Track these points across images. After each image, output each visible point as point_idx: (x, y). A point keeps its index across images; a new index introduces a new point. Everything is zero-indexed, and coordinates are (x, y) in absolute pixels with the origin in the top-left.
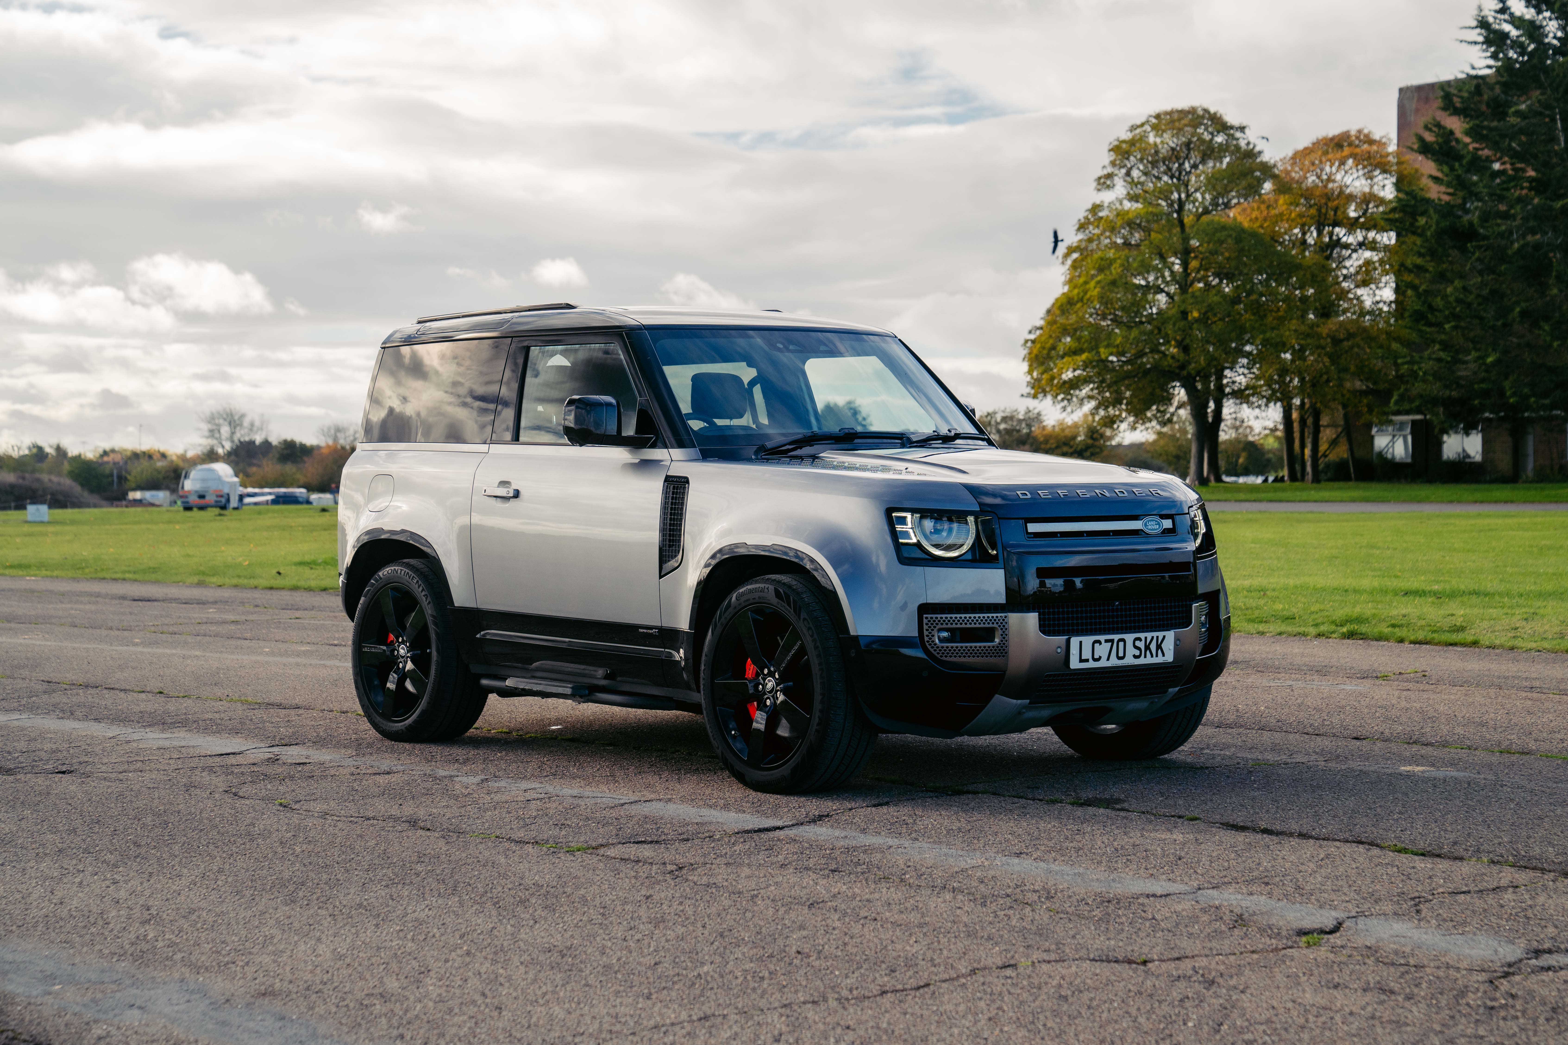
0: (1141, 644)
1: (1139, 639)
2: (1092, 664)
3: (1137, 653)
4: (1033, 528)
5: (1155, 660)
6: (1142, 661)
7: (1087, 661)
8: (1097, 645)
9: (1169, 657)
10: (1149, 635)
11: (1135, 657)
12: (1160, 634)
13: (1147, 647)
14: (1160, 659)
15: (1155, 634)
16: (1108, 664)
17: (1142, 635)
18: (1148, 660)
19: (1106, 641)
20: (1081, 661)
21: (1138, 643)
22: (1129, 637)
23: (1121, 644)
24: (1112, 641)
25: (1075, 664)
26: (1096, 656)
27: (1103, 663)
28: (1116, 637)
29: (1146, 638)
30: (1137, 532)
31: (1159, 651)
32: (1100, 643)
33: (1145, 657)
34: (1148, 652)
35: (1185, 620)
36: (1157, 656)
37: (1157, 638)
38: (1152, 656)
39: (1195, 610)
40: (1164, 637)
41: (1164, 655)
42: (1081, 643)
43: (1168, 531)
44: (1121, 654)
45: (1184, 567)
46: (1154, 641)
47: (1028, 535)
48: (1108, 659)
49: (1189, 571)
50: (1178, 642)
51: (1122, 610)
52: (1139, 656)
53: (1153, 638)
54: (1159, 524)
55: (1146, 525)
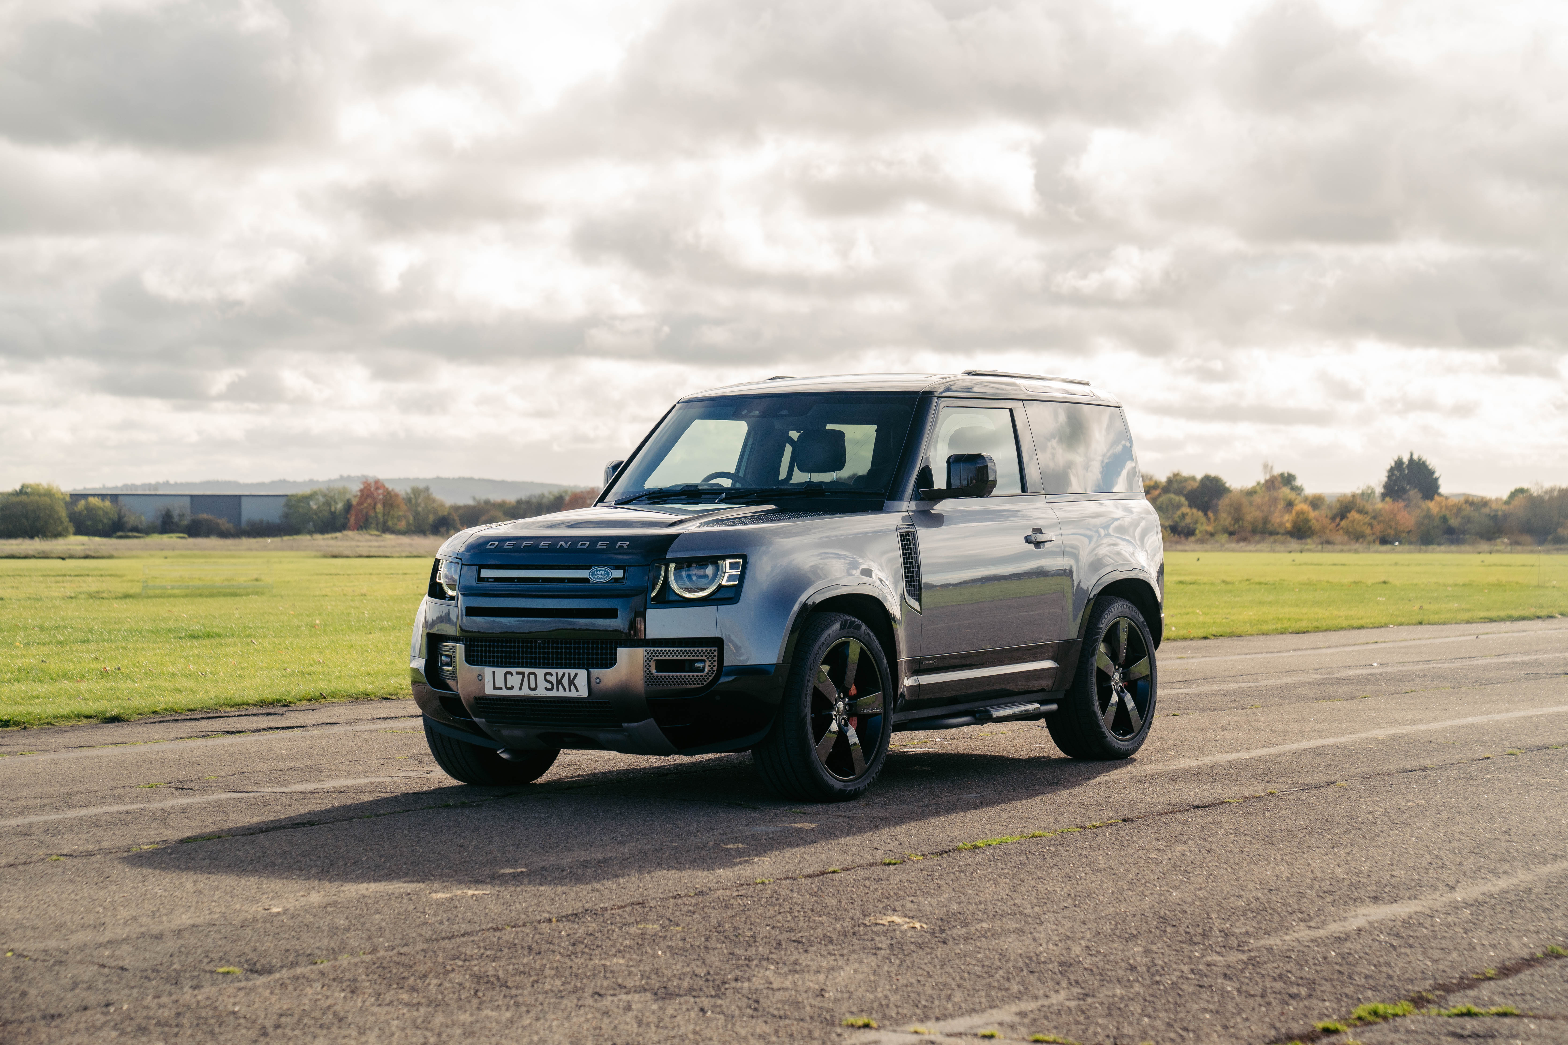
0: (553, 679)
1: (551, 674)
2: (504, 692)
3: (549, 686)
4: (485, 573)
5: (567, 694)
6: (554, 694)
7: (501, 688)
8: (508, 676)
9: (583, 693)
10: (560, 672)
11: (547, 689)
12: (573, 672)
13: (559, 682)
14: (573, 694)
15: (567, 671)
16: (521, 693)
17: (553, 671)
18: (561, 693)
19: (518, 673)
20: (495, 688)
21: (548, 677)
22: (540, 672)
23: (532, 677)
24: (523, 674)
25: (489, 691)
26: (509, 686)
27: (515, 692)
28: (527, 671)
29: (557, 674)
30: (586, 580)
31: (572, 687)
32: (512, 675)
33: (558, 690)
34: (560, 686)
35: (610, 661)
36: (570, 690)
37: (569, 674)
38: (565, 690)
39: (623, 653)
40: (576, 675)
41: (577, 690)
42: (494, 673)
43: (616, 580)
44: (533, 685)
45: (612, 614)
46: (566, 676)
47: (480, 579)
48: (520, 689)
49: (616, 617)
50: (598, 681)
51: (544, 648)
52: (551, 689)
53: (564, 674)
54: (608, 574)
55: (593, 574)
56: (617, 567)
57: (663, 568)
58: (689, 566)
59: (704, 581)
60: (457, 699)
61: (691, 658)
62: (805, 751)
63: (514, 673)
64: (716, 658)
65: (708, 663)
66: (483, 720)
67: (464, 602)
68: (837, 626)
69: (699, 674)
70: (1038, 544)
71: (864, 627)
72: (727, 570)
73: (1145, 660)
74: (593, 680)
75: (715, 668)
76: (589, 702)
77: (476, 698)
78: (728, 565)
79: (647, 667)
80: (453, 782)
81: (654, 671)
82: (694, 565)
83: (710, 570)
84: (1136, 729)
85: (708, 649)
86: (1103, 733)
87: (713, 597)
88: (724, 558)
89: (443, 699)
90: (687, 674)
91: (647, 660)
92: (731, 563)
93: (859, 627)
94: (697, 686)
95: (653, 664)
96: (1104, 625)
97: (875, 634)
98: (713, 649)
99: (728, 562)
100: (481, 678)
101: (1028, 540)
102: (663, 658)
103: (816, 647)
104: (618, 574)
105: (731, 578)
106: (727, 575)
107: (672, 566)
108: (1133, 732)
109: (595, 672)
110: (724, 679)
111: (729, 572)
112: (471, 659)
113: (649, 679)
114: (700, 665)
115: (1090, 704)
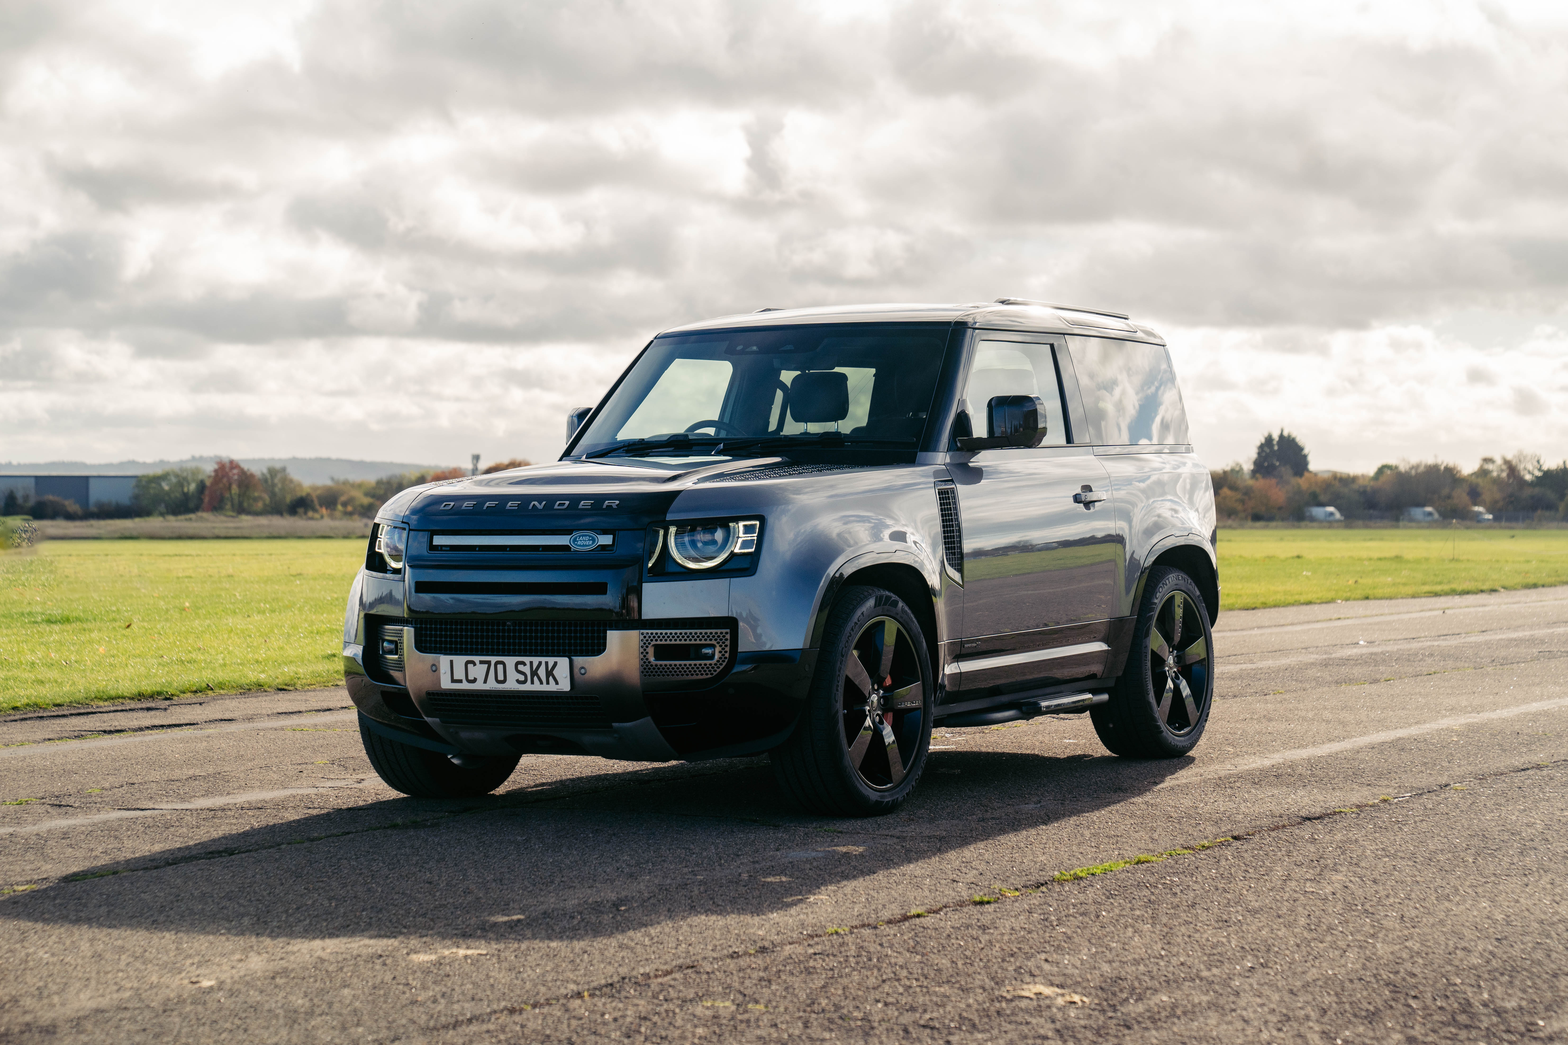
0: (526, 669)
1: (524, 664)
2: (465, 686)
3: (522, 678)
4: (438, 540)
5: (545, 688)
6: (527, 687)
7: (460, 681)
8: (470, 666)
9: (565, 685)
10: (536, 660)
11: (518, 681)
12: (551, 660)
13: (534, 673)
14: (552, 687)
15: (543, 659)
16: (486, 687)
17: (527, 660)
18: (537, 687)
20: (453, 681)
21: (520, 667)
22: (511, 661)
23: (500, 667)
24: (489, 663)
25: (446, 684)
26: (471, 678)
27: (479, 686)
28: (493, 659)
29: (531, 663)
30: (566, 548)
31: (551, 678)
32: (475, 664)
33: (532, 683)
34: (535, 678)
35: (598, 647)
36: (548, 683)
37: (547, 663)
38: (541, 683)
39: (614, 637)
40: (555, 664)
41: (557, 683)
42: (452, 662)
43: (603, 547)
44: (501, 677)
45: (600, 589)
46: (543, 667)
47: (433, 548)
48: (485, 682)
49: (605, 593)
50: (583, 671)
51: (514, 631)
52: (524, 682)
53: (540, 663)
54: (593, 540)
55: (575, 540)
56: (605, 532)
57: (662, 532)
58: (693, 530)
59: (712, 549)
60: (404, 694)
61: (698, 642)
62: (836, 754)
63: (477, 663)
64: (728, 643)
65: (718, 649)
66: (438, 720)
67: (413, 575)
68: (871, 602)
69: (708, 662)
70: (1088, 504)
71: (901, 604)
72: (741, 534)
73: (1201, 640)
74: (576, 670)
75: (727, 655)
76: (571, 698)
77: (428, 694)
78: (741, 529)
79: (644, 653)
80: (393, 794)
81: (652, 659)
82: (699, 529)
83: (719, 535)
84: (1193, 721)
85: (719, 631)
86: (1159, 727)
87: (724, 568)
88: (737, 519)
89: (385, 694)
90: (693, 662)
91: (644, 646)
92: (745, 526)
93: (895, 604)
94: (705, 677)
95: (651, 650)
96: (1159, 600)
97: (913, 613)
98: (724, 631)
99: (741, 524)
100: (435, 668)
101: (1077, 499)
102: (663, 642)
103: (848, 629)
104: (606, 540)
105: (745, 544)
106: (740, 540)
107: (673, 530)
108: (1189, 725)
109: (579, 660)
110: (738, 669)
111: (743, 537)
112: (422, 645)
113: (646, 668)
114: (709, 651)
115: (1144, 693)
